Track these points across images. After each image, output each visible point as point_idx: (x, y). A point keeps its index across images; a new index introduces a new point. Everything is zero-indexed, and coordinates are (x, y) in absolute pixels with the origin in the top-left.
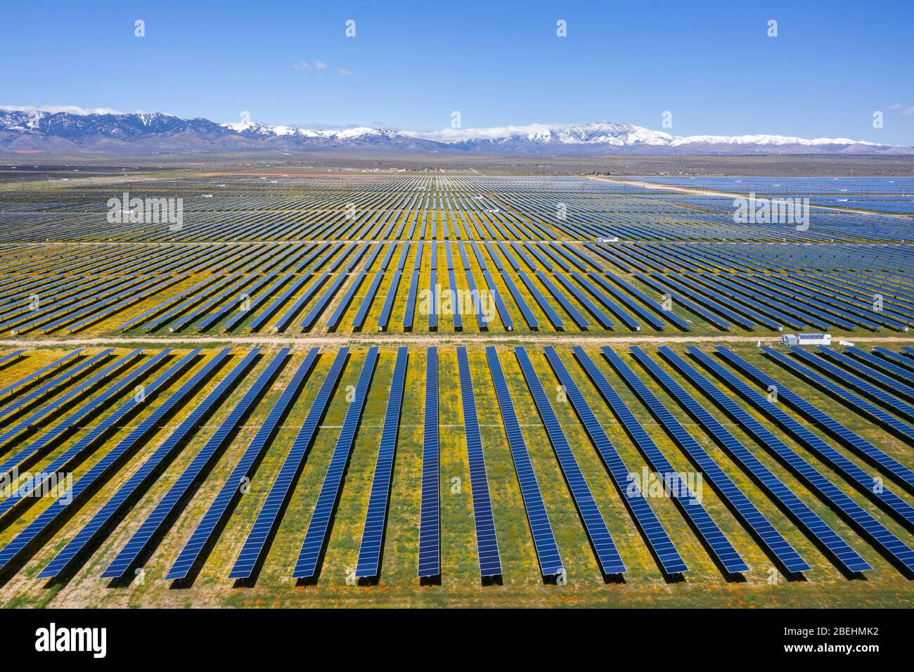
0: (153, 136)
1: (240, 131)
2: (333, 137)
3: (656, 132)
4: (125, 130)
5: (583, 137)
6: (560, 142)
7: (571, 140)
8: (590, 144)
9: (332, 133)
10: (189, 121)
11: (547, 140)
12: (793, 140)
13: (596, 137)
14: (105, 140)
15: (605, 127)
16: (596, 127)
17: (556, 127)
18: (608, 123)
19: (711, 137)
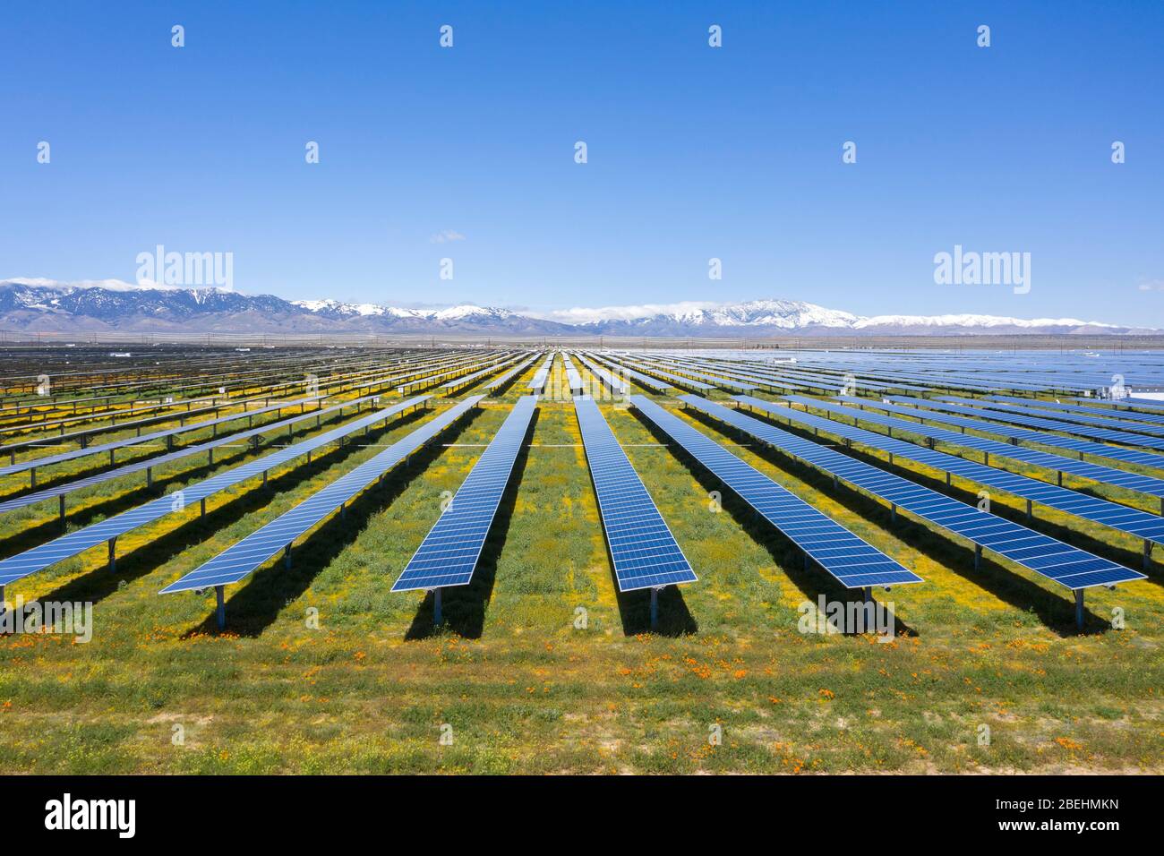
0: (207, 315)
1: (315, 310)
2: (431, 318)
3: (834, 312)
4: (173, 309)
5: (743, 318)
6: (715, 323)
7: (729, 322)
8: (753, 327)
9: (431, 312)
10: (253, 298)
11: (699, 321)
12: (1007, 321)
13: (759, 318)
14: (147, 321)
15: (771, 306)
16: (758, 305)
17: (709, 305)
18: (776, 301)
19: (904, 317)
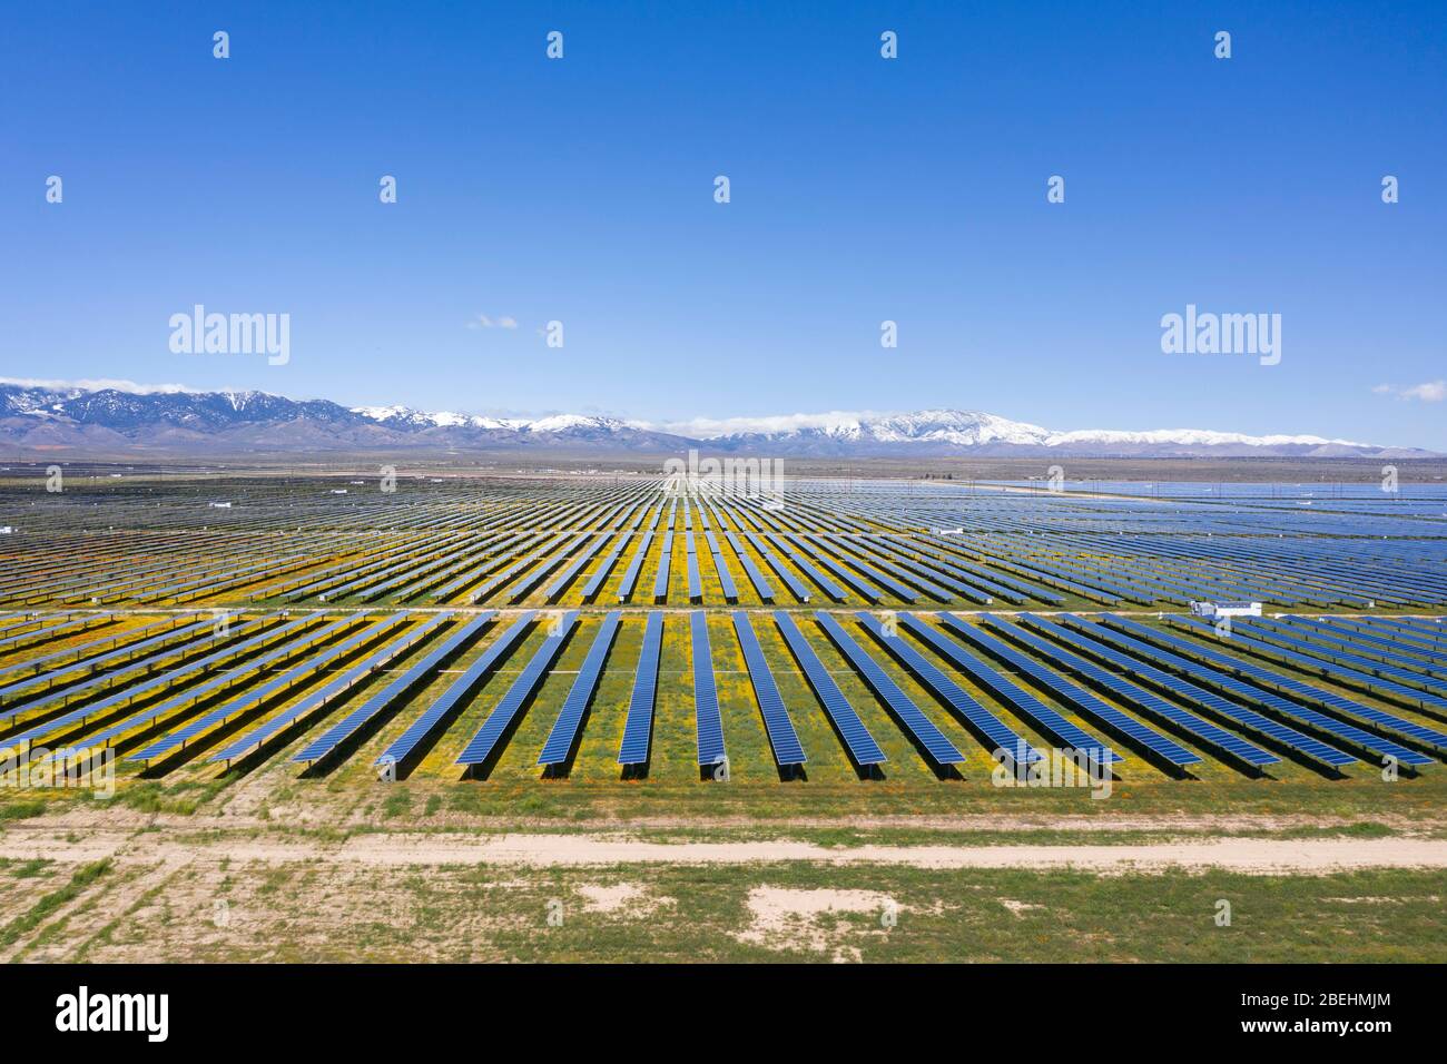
0: (246, 425)
1: (381, 419)
2: (524, 430)
3: (1022, 425)
4: (204, 417)
5: (910, 432)
6: (875, 438)
7: (892, 436)
8: (922, 442)
9: (524, 423)
10: (303, 404)
11: (855, 435)
12: (1233, 437)
13: (930, 432)
14: (172, 432)
15: (944, 417)
16: (929, 417)
17: (869, 416)
18: (949, 411)
19: (1107, 432)
